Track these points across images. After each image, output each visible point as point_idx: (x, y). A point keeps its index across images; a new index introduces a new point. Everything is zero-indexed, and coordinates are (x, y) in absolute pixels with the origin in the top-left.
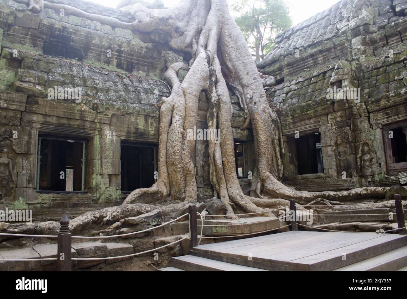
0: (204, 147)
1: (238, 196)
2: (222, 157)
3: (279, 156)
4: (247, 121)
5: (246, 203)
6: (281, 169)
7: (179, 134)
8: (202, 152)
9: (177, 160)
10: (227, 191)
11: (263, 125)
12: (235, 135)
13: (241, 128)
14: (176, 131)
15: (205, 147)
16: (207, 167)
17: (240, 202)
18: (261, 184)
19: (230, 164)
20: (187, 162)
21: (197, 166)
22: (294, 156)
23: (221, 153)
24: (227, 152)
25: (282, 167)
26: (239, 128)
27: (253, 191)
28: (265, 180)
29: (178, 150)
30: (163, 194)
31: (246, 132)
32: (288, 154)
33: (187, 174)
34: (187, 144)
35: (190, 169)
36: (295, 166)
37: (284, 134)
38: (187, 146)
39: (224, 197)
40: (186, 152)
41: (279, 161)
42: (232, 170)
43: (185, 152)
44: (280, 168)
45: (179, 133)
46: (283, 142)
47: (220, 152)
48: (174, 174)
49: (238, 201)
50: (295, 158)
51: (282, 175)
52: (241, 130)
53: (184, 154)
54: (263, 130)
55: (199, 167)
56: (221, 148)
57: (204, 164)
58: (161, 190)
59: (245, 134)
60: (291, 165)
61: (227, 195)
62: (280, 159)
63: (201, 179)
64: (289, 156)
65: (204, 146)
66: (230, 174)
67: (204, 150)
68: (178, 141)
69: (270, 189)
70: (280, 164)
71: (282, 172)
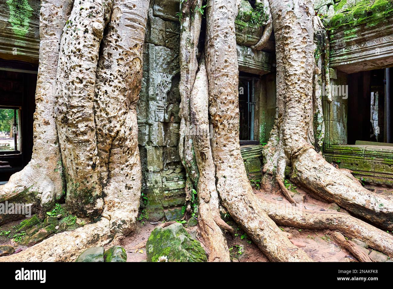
0: (169, 80)
1: (241, 205)
2: (209, 105)
3: (319, 107)
4: (266, 34)
5: (262, 226)
6: (320, 131)
7: (90, 36)
8: (165, 91)
9: (75, 110)
10: (216, 184)
11: (301, 39)
12: (241, 59)
13: (253, 47)
14: (79, 26)
15: (173, 79)
16: (174, 125)
17: (245, 221)
18: (287, 162)
19: (225, 122)
20: (112, 114)
21: (150, 122)
22: (344, 106)
23: (207, 95)
24: (221, 93)
25: (324, 126)
26: (249, 46)
27: (269, 174)
28: (296, 157)
29: (81, 82)
30: (39, 201)
31: (261, 57)
32: (336, 103)
33: (112, 146)
34: (117, 68)
35: (121, 134)
36: (344, 126)
37: (332, 65)
38: (116, 74)
39: (208, 202)
40: (112, 88)
41: (320, 115)
42: (230, 135)
43: (109, 89)
44: (319, 128)
45: (86, 31)
46: (330, 79)
47: (206, 92)
48: (69, 149)
49: (242, 218)
50: (344, 110)
51: (322, 142)
52: (253, 51)
53: (106, 92)
54: (300, 50)
55: (156, 124)
56: (209, 84)
57: (170, 118)
58: (34, 189)
59: (260, 60)
60: (338, 124)
61: (215, 195)
62: (321, 112)
63: (160, 152)
64: (337, 106)
65: (170, 77)
66: (225, 146)
67: (170, 86)
68: (82, 56)
69: (312, 179)
70: (320, 121)
71: (323, 136)
